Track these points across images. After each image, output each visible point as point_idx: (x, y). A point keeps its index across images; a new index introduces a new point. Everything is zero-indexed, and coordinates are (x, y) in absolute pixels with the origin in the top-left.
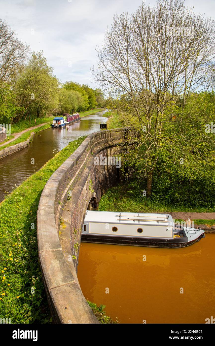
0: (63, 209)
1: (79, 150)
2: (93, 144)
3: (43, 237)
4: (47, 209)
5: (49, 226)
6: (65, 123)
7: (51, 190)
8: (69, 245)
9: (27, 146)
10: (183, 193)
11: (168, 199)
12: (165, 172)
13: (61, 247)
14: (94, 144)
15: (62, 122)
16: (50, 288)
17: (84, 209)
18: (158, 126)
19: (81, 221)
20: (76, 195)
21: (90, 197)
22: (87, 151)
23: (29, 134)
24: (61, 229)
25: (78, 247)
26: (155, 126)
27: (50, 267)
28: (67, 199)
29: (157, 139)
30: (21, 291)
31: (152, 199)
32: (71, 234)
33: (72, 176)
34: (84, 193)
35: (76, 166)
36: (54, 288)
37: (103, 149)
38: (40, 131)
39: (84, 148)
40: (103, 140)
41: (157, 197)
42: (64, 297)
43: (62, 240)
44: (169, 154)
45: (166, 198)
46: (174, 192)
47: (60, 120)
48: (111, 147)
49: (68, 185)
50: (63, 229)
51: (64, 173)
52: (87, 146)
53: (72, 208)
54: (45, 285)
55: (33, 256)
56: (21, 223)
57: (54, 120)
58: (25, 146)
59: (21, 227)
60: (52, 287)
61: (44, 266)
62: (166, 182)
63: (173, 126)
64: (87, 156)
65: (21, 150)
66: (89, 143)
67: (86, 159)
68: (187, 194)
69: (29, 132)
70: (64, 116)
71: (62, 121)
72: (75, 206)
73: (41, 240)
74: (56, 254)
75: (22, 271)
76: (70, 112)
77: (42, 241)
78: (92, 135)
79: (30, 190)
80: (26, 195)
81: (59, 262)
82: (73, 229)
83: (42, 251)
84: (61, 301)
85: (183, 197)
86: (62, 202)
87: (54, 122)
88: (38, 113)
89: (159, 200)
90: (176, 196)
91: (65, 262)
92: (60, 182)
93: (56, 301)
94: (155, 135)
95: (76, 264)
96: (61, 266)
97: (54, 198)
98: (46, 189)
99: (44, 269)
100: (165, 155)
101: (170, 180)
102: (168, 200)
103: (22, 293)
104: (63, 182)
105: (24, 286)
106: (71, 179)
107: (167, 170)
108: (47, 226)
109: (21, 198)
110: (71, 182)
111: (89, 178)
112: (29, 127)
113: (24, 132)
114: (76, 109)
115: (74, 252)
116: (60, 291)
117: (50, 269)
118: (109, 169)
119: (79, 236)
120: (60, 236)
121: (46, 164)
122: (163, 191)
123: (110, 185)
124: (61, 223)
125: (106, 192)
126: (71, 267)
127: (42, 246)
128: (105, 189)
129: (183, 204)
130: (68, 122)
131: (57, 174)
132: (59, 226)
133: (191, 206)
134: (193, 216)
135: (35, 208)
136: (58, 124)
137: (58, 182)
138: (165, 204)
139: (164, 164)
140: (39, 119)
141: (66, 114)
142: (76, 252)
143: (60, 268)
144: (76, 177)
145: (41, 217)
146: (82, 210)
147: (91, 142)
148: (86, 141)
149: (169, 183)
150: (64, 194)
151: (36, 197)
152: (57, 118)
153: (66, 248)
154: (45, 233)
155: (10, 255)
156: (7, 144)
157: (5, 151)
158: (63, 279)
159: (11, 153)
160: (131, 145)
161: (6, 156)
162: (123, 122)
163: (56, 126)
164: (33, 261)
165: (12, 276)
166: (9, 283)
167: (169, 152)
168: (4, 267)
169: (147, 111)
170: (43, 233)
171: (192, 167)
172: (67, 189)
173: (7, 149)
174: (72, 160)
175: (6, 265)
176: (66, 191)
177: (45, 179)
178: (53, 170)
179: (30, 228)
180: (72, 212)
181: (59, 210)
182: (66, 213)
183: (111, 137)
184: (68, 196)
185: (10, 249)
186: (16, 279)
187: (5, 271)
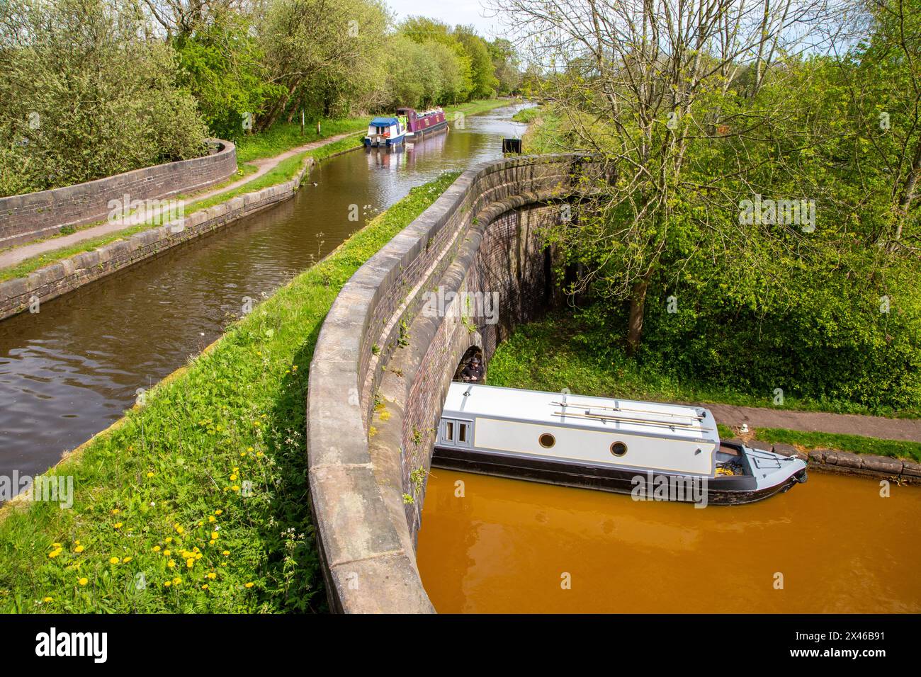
0: (384, 367)
1: (439, 208)
2: (479, 194)
3: (323, 431)
4: (338, 359)
5: (339, 403)
6: (401, 134)
7: (351, 310)
8: (394, 465)
9: (293, 196)
10: (734, 350)
11: (687, 363)
12: (684, 285)
13: (370, 462)
14: (482, 195)
15: (393, 133)
16: (334, 563)
17: (445, 376)
18: (673, 148)
19: (433, 410)
20: (424, 332)
21: (463, 343)
22: (461, 211)
23: (300, 162)
24: (375, 420)
25: (421, 480)
26: (664, 149)
27: (337, 509)
28: (398, 342)
29: (669, 187)
30: (258, 571)
31: (640, 362)
32: (404, 441)
33: (415, 278)
34: (446, 331)
35: (427, 252)
36: (343, 564)
37: (508, 213)
38: (331, 155)
39: (453, 202)
40: (509, 184)
41: (655, 356)
42: (370, 588)
43: (376, 451)
44: (698, 233)
46: (708, 345)
47: (388, 126)
48: (531, 206)
49: (401, 302)
50: (382, 422)
51: (392, 267)
52: (462, 197)
53: (411, 367)
55: (296, 485)
56: (266, 397)
57: (372, 125)
58: (287, 195)
59: (266, 407)
60: (338, 561)
61: (319, 506)
64: (460, 227)
65: (276, 205)
66: (467, 190)
67: (456, 234)
68: (746, 355)
69: (298, 156)
70: (401, 116)
71: (393, 129)
72: (420, 364)
73: (318, 438)
74: (356, 478)
75: (262, 521)
76: (417, 106)
77: (319, 441)
78: (479, 169)
79: (295, 311)
80: (282, 323)
81: (364, 498)
82: (410, 427)
83: (319, 466)
84: (362, 599)
85: (732, 361)
86: (381, 347)
87: (371, 132)
88: (327, 103)
89: (660, 364)
90: (713, 356)
91: (379, 499)
92: (379, 292)
93: (347, 596)
94: (662, 175)
95: (414, 525)
96: (367, 509)
97: (360, 332)
98: (338, 309)
99: (320, 514)
100: (688, 236)
101: (699, 309)
102: (688, 367)
103: (259, 578)
104: (389, 293)
105: (266, 558)
106: (411, 289)
107: (688, 277)
108: (335, 404)
109: (270, 332)
110: (412, 295)
111: (463, 290)
112: (300, 144)
113: (285, 156)
114: (435, 97)
116: (361, 572)
117: (338, 515)
118: (522, 269)
119: (427, 448)
120: (373, 439)
121: (342, 245)
122: (675, 342)
123: (523, 315)
124: (376, 404)
125: (511, 334)
126: (398, 524)
127: (318, 454)
128: (509, 327)
129: (732, 382)
130: (412, 134)
131: (372, 269)
132: (371, 411)
133: (754, 390)
134: (759, 418)
135: (306, 355)
136: (383, 137)
137: (374, 291)
138: (679, 378)
139: (683, 260)
140: (330, 122)
141: (406, 109)
143: (365, 513)
144: (426, 282)
145: (321, 381)
146: (439, 379)
147: (475, 189)
148: (460, 186)
149: (693, 318)
150: (390, 326)
151: (310, 330)
152: (379, 119)
153: (386, 472)
154: (330, 422)
155: (233, 477)
156: (238, 188)
157: (230, 207)
158: (370, 541)
159: (246, 214)
160: (589, 201)
161: (233, 222)
162: (570, 136)
163: (378, 143)
164: (293, 497)
165: (234, 532)
166: (226, 548)
167: (700, 228)
168: (215, 508)
169: (641, 104)
170: (322, 421)
171: (762, 277)
172: (399, 312)
173: (237, 202)
174: (415, 233)
175: (220, 503)
176: (394, 319)
177: (339, 286)
178: (360, 261)
179: (290, 411)
180: (411, 380)
181: (374, 369)
182: (391, 378)
183: (531, 178)
184: (399, 332)
185: (234, 462)
186: (245, 541)
187: (218, 516)
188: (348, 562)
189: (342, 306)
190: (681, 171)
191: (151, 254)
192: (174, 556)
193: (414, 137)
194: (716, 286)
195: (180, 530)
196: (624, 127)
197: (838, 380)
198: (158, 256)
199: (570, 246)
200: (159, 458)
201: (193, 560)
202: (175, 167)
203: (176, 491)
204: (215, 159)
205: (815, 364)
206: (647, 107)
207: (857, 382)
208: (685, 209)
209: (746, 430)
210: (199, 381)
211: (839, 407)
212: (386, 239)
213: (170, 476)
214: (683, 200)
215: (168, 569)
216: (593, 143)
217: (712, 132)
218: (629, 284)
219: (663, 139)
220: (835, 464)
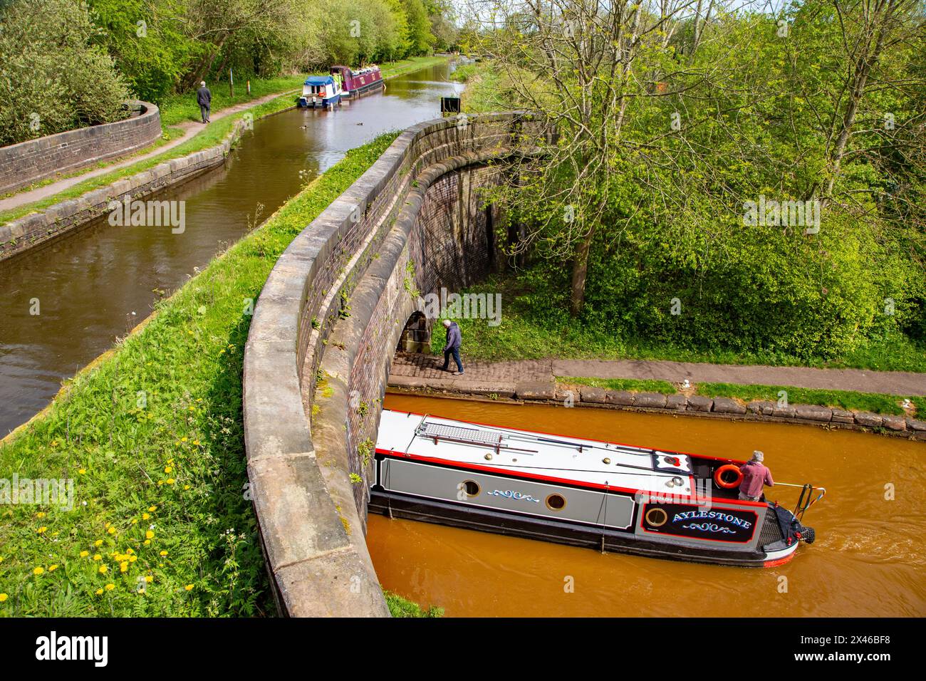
0: (325, 341)
1: (377, 171)
2: (418, 156)
3: (260, 418)
4: (275, 338)
5: (278, 387)
6: (337, 93)
7: (287, 284)
8: (341, 445)
9: (224, 162)
11: (631, 323)
12: (625, 244)
13: (313, 449)
14: (421, 157)
15: (329, 92)
16: (278, 566)
17: (389, 344)
18: (613, 107)
19: (378, 379)
20: (365, 302)
21: (406, 310)
22: (401, 174)
23: (230, 125)
24: (318, 398)
25: (369, 452)
26: (605, 107)
27: (279, 505)
28: (339, 313)
29: (610, 146)
30: (198, 570)
31: (584, 322)
32: (350, 414)
33: (354, 246)
34: (388, 298)
35: (366, 217)
36: (288, 565)
37: (448, 174)
38: (263, 116)
39: (392, 165)
40: (450, 144)
41: (599, 315)
42: (318, 591)
43: (320, 431)
45: (626, 321)
46: (651, 304)
47: (324, 85)
48: (472, 166)
49: (341, 272)
50: (325, 400)
51: (329, 236)
52: (401, 159)
53: (353, 339)
54: (265, 555)
55: (236, 474)
56: (200, 379)
57: (307, 84)
58: (217, 160)
59: (201, 390)
60: (282, 563)
61: (260, 503)
62: (627, 276)
63: (657, 109)
64: (400, 191)
65: (206, 171)
66: (406, 152)
67: (395, 198)
68: (687, 312)
69: (228, 119)
70: (335, 74)
71: (329, 88)
72: (363, 335)
73: (256, 427)
74: (298, 469)
75: (200, 516)
76: (351, 63)
77: (257, 431)
78: (418, 130)
79: (228, 285)
80: (215, 299)
81: (307, 490)
82: (355, 400)
83: (257, 458)
84: (309, 604)
85: (673, 318)
86: (321, 321)
87: (306, 91)
88: (257, 61)
89: (604, 324)
90: (655, 314)
91: (323, 491)
92: (317, 263)
93: (294, 602)
94: (603, 134)
95: (363, 498)
96: (311, 503)
97: (297, 308)
98: (273, 282)
99: (261, 511)
101: (642, 268)
102: (631, 325)
103: (201, 577)
104: (327, 264)
105: (205, 555)
106: (350, 257)
107: (630, 237)
108: (273, 388)
109: (202, 309)
110: (352, 263)
111: (405, 257)
112: (229, 104)
114: (370, 54)
115: (357, 466)
116: (307, 574)
117: (280, 512)
118: (465, 232)
119: (374, 419)
120: (315, 418)
121: (276, 213)
122: (618, 300)
123: (467, 277)
124: (318, 380)
126: (345, 506)
127: (257, 445)
129: (674, 339)
130: (347, 93)
131: (309, 239)
132: (313, 389)
133: (695, 347)
134: (701, 374)
135: (242, 332)
136: (318, 96)
137: (311, 262)
138: (623, 337)
139: (624, 220)
140: (261, 83)
141: (340, 67)
142: (363, 464)
143: (309, 507)
144: (365, 250)
145: (257, 363)
146: (383, 348)
147: (414, 150)
148: (399, 147)
149: (635, 277)
150: (330, 298)
152: (313, 78)
153: (331, 453)
154: (268, 408)
155: (168, 470)
156: (163, 154)
157: (156, 175)
158: (316, 539)
159: (174, 181)
160: (530, 160)
161: (160, 190)
162: (510, 94)
163: (314, 103)
164: (233, 488)
165: (172, 529)
166: (164, 547)
167: (641, 187)
168: (150, 504)
169: (581, 61)
170: (260, 408)
171: (701, 235)
172: (339, 283)
173: (163, 168)
174: (352, 199)
175: (154, 498)
176: (334, 290)
177: (274, 256)
178: (297, 229)
179: (226, 393)
180: (354, 353)
181: (314, 344)
182: (332, 352)
183: (472, 137)
184: (339, 303)
185: (169, 453)
186: (184, 538)
187: (153, 514)
188: (293, 564)
189: (278, 280)
190: (622, 130)
191: (71, 227)
192: (106, 560)
193: (350, 96)
194: (657, 245)
195: (112, 530)
196: (564, 84)
197: (774, 334)
198: (79, 229)
199: (512, 207)
200: (86, 452)
201: (127, 563)
202: (92, 132)
203: (106, 487)
204: (137, 123)
205: (752, 319)
206: (587, 64)
207: (792, 335)
208: (626, 167)
209: (687, 386)
210: (127, 365)
211: (774, 359)
212: (324, 205)
213: (99, 471)
214: (624, 159)
215: (100, 575)
216: (534, 101)
217: (651, 89)
218: (571, 244)
219: (604, 97)
220: (771, 415)
